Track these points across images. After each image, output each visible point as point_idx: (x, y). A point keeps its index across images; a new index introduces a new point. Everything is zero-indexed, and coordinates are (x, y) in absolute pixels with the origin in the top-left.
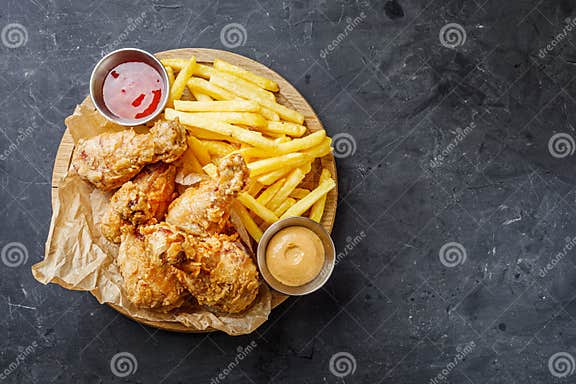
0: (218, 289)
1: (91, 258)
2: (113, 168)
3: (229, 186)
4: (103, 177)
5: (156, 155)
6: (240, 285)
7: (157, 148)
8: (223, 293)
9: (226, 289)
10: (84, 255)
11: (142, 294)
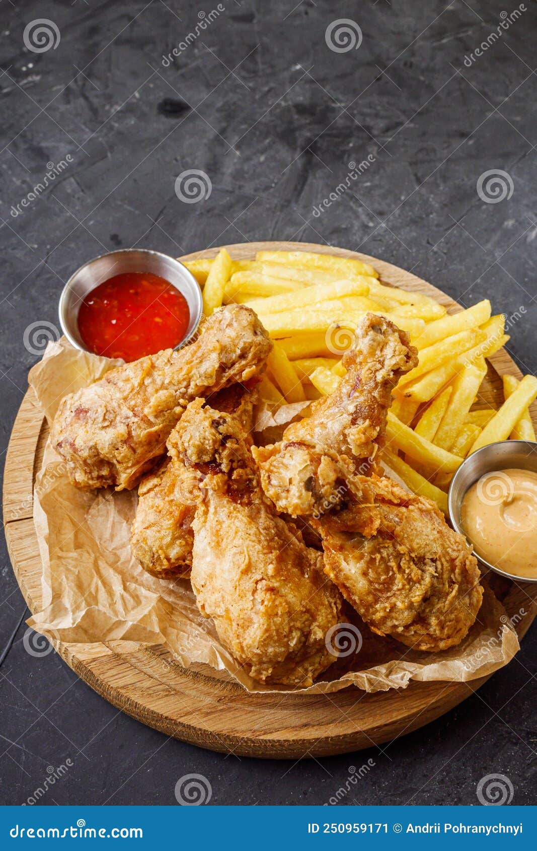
0: (415, 572)
1: (131, 602)
2: (147, 411)
3: (382, 363)
4: (129, 433)
5: (223, 368)
6: (452, 560)
7: (223, 349)
8: (427, 580)
9: (431, 569)
10: (117, 598)
11: (270, 614)
